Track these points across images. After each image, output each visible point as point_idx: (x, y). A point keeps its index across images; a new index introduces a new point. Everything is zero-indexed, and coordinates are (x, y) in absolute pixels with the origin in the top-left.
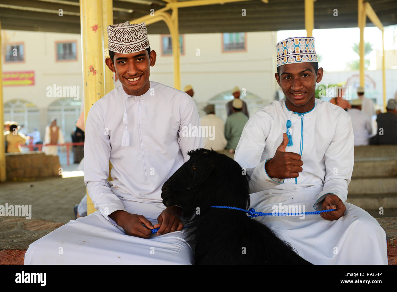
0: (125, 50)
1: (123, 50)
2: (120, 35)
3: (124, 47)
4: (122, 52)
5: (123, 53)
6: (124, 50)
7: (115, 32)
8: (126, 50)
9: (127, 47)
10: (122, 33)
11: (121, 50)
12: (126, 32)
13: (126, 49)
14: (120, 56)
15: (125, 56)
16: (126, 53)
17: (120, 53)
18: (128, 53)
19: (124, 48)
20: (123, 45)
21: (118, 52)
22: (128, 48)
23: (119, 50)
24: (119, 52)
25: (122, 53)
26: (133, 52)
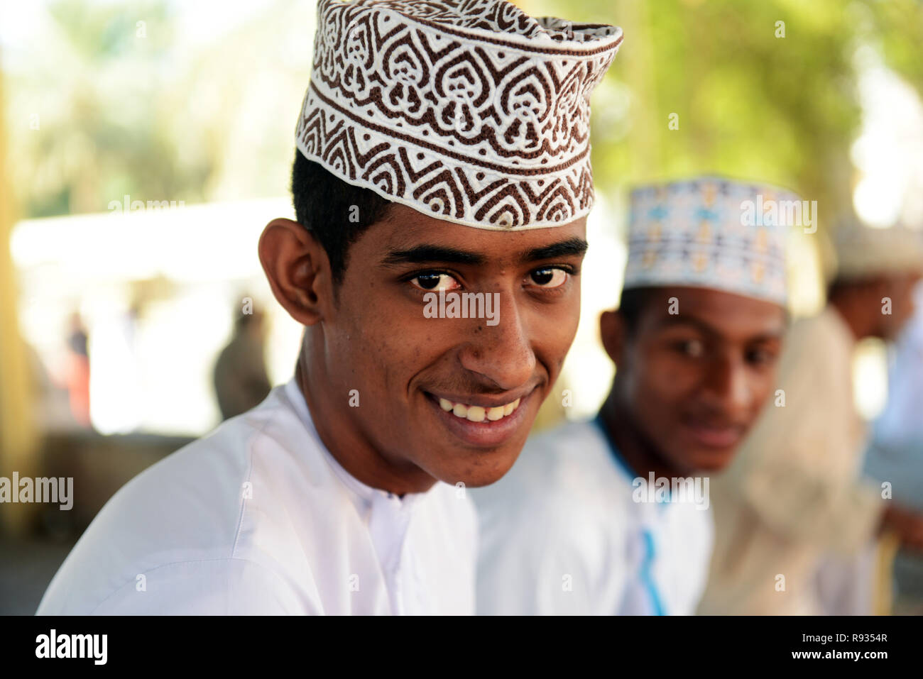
0: (483, 201)
1: (466, 200)
2: (477, 88)
3: (480, 176)
4: (460, 213)
5: (460, 221)
6: (474, 198)
7: (440, 63)
8: (493, 202)
9: (504, 181)
10: (498, 77)
11: (450, 194)
12: (532, 79)
13: (494, 193)
14: (436, 240)
15: (470, 245)
16: (485, 224)
17: (439, 215)
18: (496, 226)
19: (477, 187)
20: (477, 162)
21: (425, 209)
22: (511, 190)
23: (441, 193)
24: (436, 208)
25: (452, 218)
26: (534, 224)
